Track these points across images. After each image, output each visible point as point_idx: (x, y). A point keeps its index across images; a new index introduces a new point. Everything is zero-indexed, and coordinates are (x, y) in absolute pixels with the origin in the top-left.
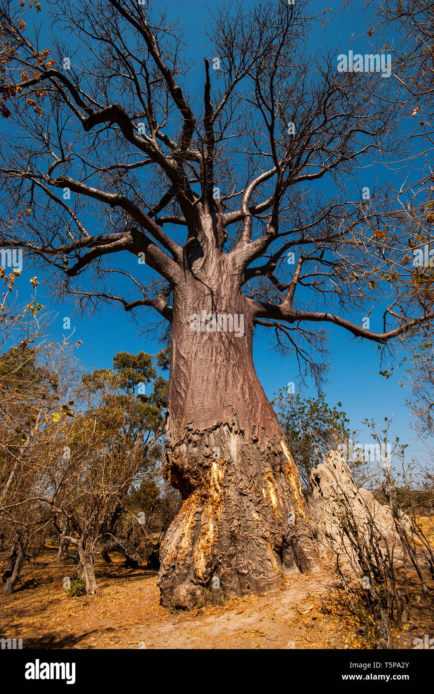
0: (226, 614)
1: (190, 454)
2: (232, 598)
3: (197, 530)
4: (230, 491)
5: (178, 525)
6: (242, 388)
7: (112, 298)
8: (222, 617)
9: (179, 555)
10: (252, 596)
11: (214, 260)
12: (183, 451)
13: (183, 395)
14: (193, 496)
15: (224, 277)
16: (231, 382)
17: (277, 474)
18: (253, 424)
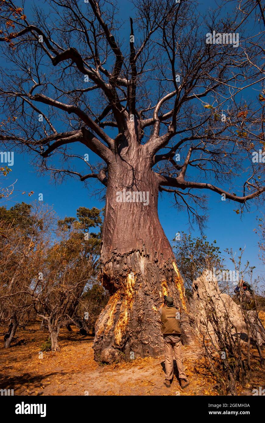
0: (132, 369)
1: (115, 268)
2: (137, 358)
3: (118, 315)
4: (138, 292)
5: (106, 312)
6: (149, 228)
7: (73, 173)
8: (130, 370)
9: (106, 330)
10: (150, 358)
11: (135, 148)
12: (110, 266)
13: (112, 232)
14: (116, 294)
15: (141, 159)
16: (142, 225)
17: (170, 283)
18: (155, 251)
